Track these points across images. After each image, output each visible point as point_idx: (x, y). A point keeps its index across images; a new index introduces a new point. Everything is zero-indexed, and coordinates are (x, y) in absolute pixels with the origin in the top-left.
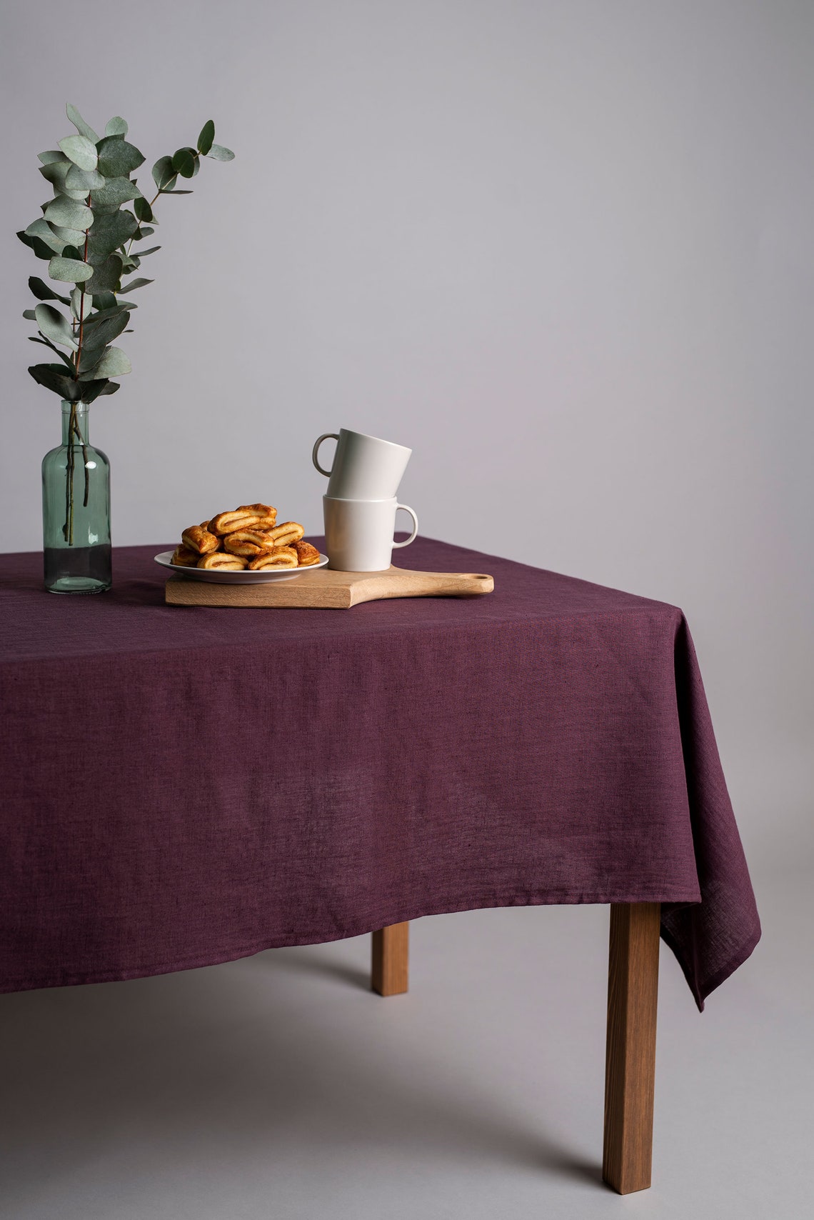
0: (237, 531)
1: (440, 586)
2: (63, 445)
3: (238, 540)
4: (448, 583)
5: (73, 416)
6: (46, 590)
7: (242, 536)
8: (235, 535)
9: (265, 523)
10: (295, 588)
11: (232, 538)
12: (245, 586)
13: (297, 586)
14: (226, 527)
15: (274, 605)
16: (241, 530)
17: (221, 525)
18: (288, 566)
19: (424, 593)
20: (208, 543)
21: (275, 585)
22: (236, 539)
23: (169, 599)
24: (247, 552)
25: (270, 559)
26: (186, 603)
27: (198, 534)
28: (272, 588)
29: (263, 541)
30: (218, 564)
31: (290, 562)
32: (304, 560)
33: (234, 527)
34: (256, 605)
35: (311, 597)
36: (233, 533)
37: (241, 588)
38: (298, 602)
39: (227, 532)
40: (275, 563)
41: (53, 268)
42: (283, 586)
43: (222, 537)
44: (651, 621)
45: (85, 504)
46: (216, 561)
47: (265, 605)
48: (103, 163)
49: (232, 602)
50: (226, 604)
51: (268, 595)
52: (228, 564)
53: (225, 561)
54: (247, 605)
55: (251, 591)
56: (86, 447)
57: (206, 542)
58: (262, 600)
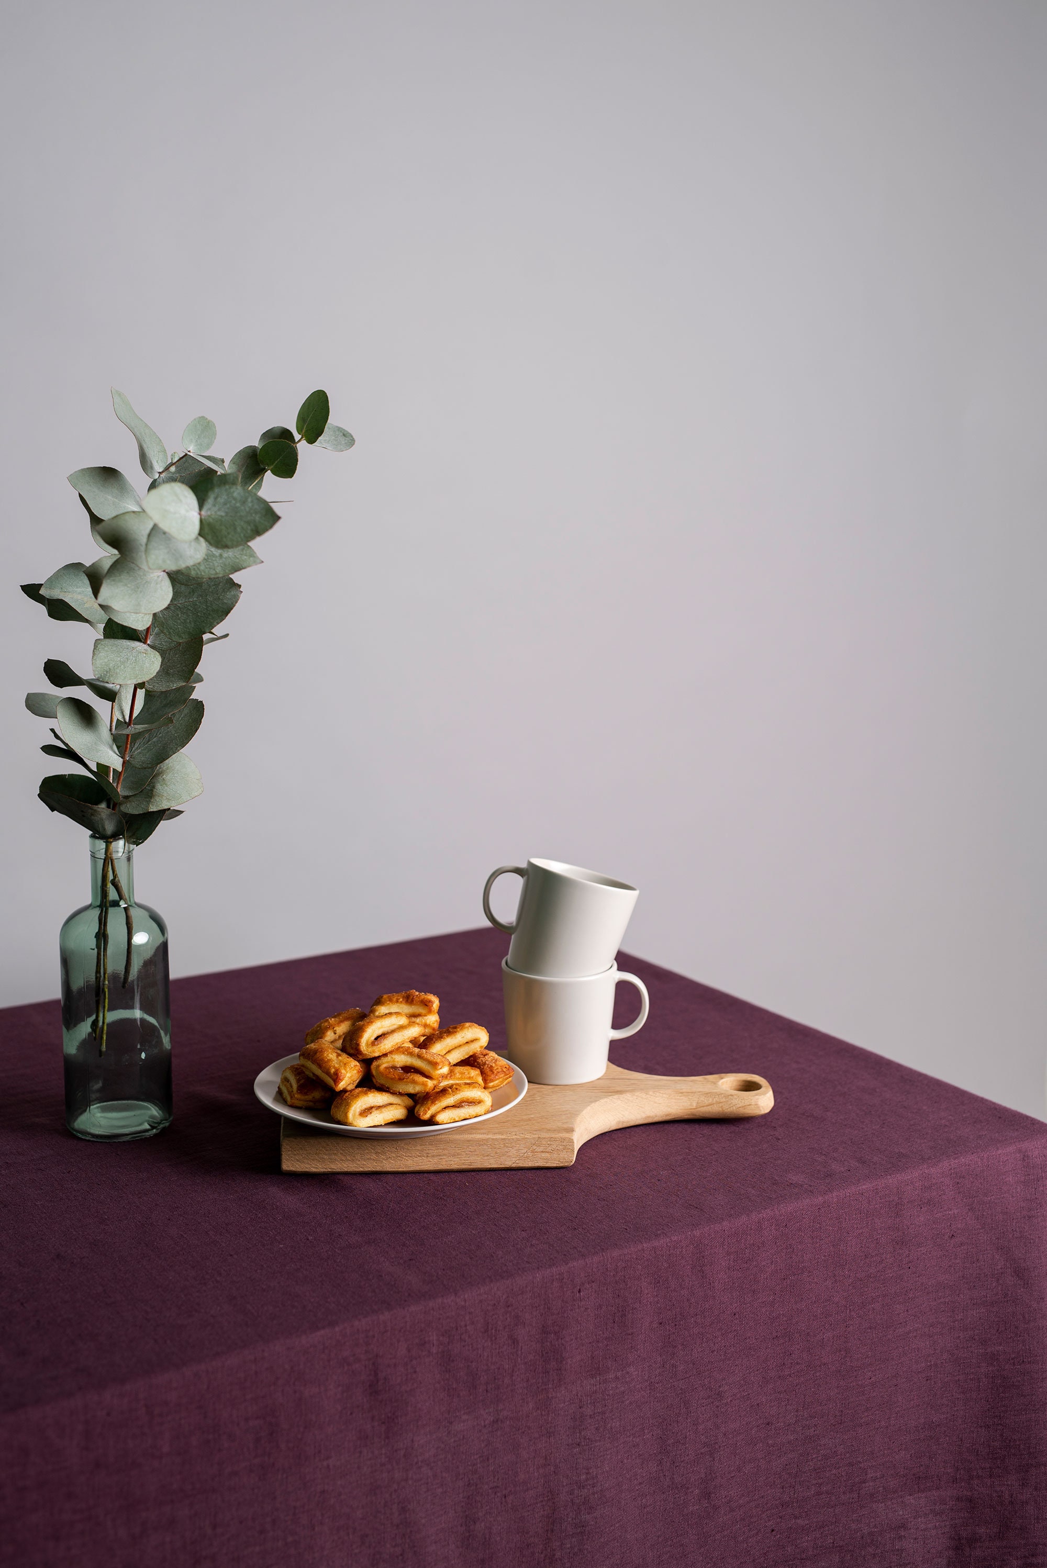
0: (391, 1052)
1: (694, 1105)
2: (92, 905)
3: (394, 1068)
4: (707, 1101)
5: (108, 860)
6: (69, 1132)
7: (401, 1060)
8: (389, 1058)
10: (487, 1140)
11: (385, 1064)
12: (408, 1141)
13: (490, 1136)
14: (375, 1048)
15: (455, 1166)
16: (399, 1049)
17: (367, 1045)
18: (477, 1108)
20: (348, 1075)
22: (390, 1064)
23: (290, 1164)
24: (412, 1088)
25: (450, 1100)
26: (314, 1169)
27: (329, 1060)
28: (451, 1141)
29: (436, 1069)
30: (366, 1112)
31: (480, 1102)
32: (491, 1084)
33: (387, 1044)
34: (425, 1168)
35: (513, 1152)
36: (385, 1055)
38: (492, 1161)
39: (377, 1055)
40: (457, 1105)
42: (468, 1137)
43: (368, 1063)
44: (1025, 1157)
46: (364, 1107)
47: (440, 1167)
48: (209, 524)
49: (388, 1165)
50: (378, 1169)
51: (446, 1152)
52: (384, 1110)
53: (378, 1104)
54: (411, 1169)
55: (419, 1148)
56: (130, 908)
57: (343, 1071)
58: (436, 1160)
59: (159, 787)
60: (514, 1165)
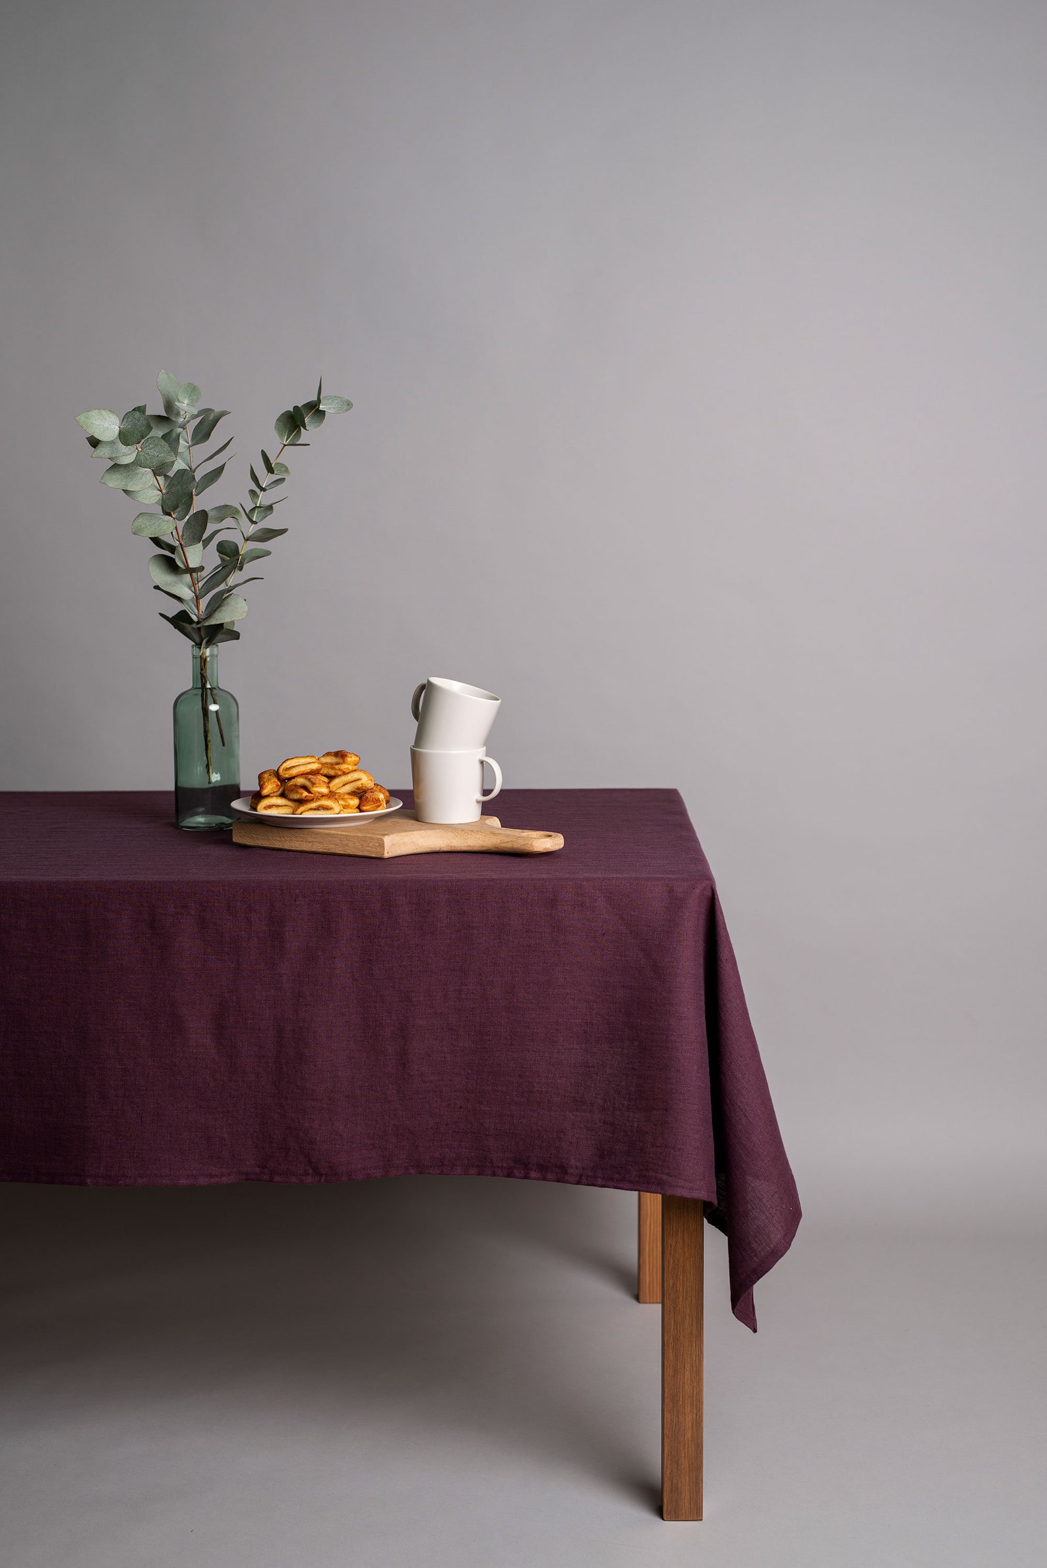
0: (297, 776)
1: (499, 841)
2: (193, 688)
3: (296, 785)
4: (506, 839)
6: (176, 826)
7: (300, 781)
8: (293, 780)
9: (340, 770)
10: (337, 835)
11: (292, 782)
12: (296, 830)
13: (340, 833)
14: (286, 772)
15: (322, 850)
16: (300, 775)
18: (329, 812)
19: (483, 849)
20: (269, 786)
21: (321, 831)
22: (295, 783)
23: (236, 839)
24: (296, 796)
25: (313, 805)
26: (248, 843)
27: (264, 778)
28: (319, 833)
29: (313, 787)
30: (270, 807)
31: (331, 809)
32: (364, 808)
33: (294, 772)
34: (305, 849)
35: (351, 844)
36: (294, 778)
37: (293, 831)
38: (341, 849)
39: (287, 776)
40: (317, 809)
41: (136, 524)
42: (328, 831)
43: (283, 781)
44: (671, 891)
45: (224, 745)
46: (268, 804)
47: (313, 850)
49: (287, 845)
50: (281, 847)
51: (316, 840)
52: (280, 808)
53: (278, 804)
54: (298, 849)
55: (302, 835)
56: (214, 690)
57: (266, 784)
58: (310, 845)
59: (217, 613)
60: (352, 853)
